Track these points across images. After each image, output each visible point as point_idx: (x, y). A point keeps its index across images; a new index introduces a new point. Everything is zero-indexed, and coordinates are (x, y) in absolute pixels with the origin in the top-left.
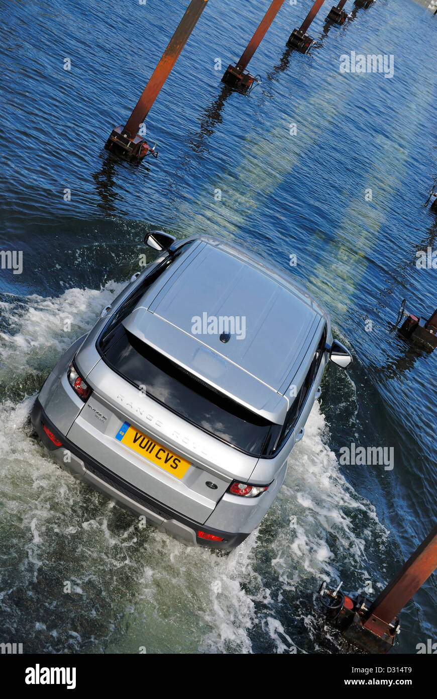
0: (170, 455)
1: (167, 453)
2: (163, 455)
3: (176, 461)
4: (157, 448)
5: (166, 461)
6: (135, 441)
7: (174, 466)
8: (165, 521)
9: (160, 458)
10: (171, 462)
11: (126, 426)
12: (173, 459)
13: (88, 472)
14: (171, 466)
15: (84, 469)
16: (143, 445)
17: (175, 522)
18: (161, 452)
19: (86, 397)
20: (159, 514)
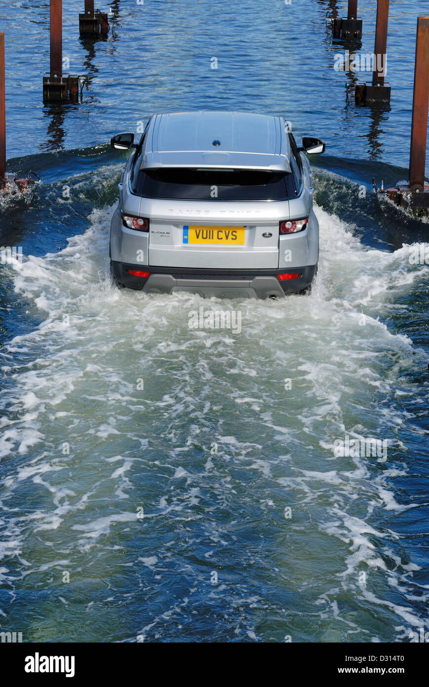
0: (227, 232)
1: (224, 231)
2: (222, 235)
3: (234, 233)
4: (215, 232)
5: (227, 238)
6: (198, 237)
7: (234, 237)
8: (251, 281)
9: (222, 238)
10: (230, 236)
11: (186, 230)
12: (230, 233)
13: (178, 280)
14: (232, 239)
15: (174, 279)
16: (205, 236)
17: (257, 278)
18: (220, 233)
19: (147, 228)
20: (244, 279)
